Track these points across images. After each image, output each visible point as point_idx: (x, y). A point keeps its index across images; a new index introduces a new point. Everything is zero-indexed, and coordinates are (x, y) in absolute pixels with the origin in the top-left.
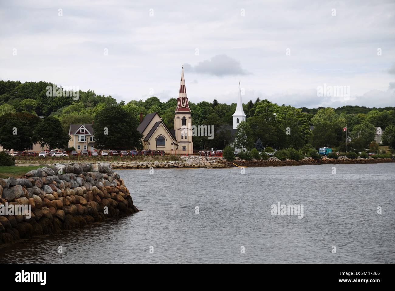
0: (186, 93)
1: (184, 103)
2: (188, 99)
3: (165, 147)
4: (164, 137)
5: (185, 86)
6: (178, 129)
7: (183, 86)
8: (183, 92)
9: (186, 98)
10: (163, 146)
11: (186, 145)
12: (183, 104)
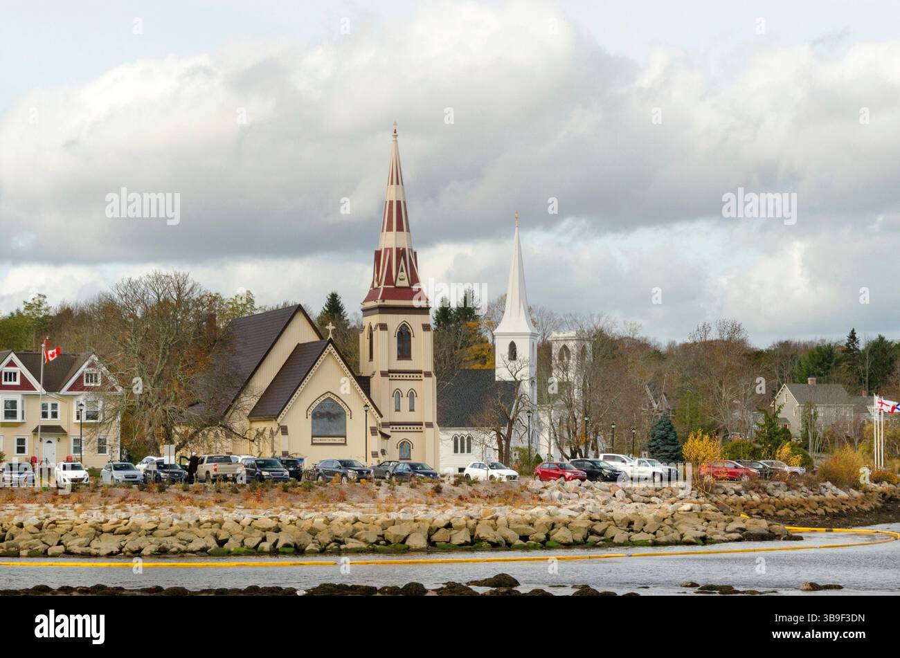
0: (408, 231)
1: (402, 271)
2: (415, 253)
3: (345, 444)
4: (340, 403)
5: (404, 203)
6: (384, 374)
7: (399, 203)
8: (400, 228)
9: (411, 250)
10: (338, 440)
11: (412, 437)
12: (400, 274)
